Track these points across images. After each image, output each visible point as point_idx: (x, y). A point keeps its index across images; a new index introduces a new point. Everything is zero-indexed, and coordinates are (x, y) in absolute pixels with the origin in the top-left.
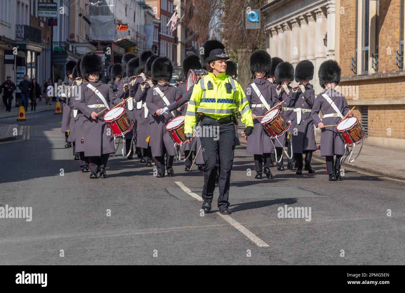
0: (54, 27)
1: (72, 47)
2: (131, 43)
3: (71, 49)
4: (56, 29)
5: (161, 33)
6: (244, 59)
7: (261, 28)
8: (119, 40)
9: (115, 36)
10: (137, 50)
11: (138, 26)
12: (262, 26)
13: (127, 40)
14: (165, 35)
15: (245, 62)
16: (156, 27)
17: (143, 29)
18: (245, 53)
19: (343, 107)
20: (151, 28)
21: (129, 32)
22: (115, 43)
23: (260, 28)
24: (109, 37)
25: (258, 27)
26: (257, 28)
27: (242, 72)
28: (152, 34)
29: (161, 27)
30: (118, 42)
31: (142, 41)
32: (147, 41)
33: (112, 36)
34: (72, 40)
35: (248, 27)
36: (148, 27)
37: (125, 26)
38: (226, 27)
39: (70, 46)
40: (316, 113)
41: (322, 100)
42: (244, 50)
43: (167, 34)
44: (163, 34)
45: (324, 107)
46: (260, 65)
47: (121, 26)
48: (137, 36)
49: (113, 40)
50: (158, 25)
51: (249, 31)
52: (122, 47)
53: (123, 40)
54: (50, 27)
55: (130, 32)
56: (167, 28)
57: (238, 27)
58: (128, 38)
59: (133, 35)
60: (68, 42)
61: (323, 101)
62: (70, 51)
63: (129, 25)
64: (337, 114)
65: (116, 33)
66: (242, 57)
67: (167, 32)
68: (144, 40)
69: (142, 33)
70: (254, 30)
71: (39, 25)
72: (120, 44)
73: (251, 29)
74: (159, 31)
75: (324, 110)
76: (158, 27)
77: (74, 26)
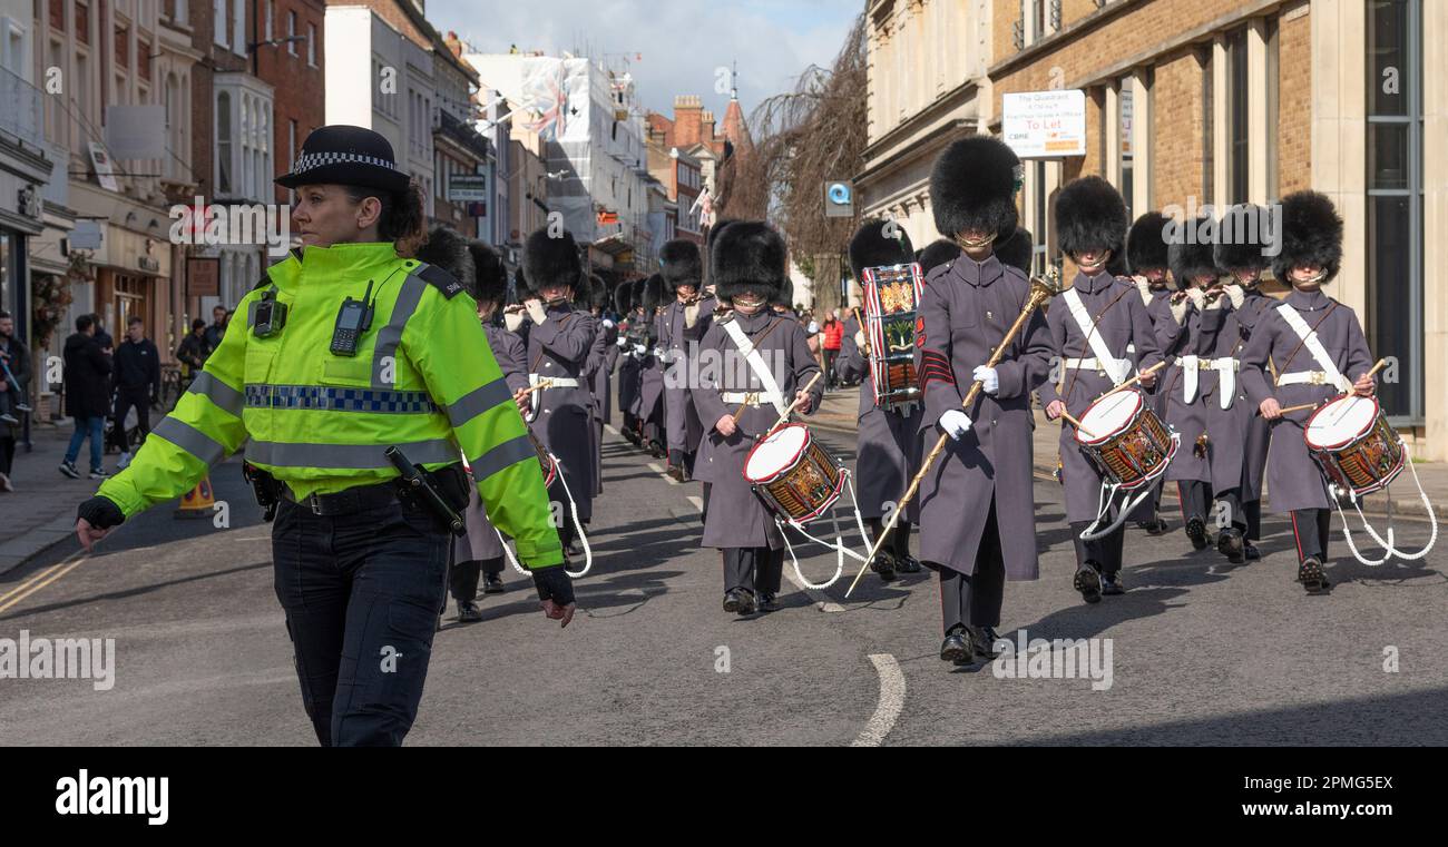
0: (481, 219)
1: (515, 255)
2: (624, 246)
3: (512, 258)
4: (484, 224)
5: (680, 227)
6: (826, 271)
7: (855, 216)
8: (602, 240)
9: (594, 234)
10: (635, 258)
11: (635, 215)
12: (857, 213)
13: (615, 241)
14: (688, 230)
15: (827, 276)
16: (669, 216)
17: (645, 220)
18: (827, 262)
19: (1345, 348)
20: (662, 217)
21: (620, 225)
22: (593, 247)
23: (852, 215)
24: (585, 236)
25: (849, 212)
26: (846, 215)
27: (823, 296)
28: (662, 229)
29: (680, 216)
30: (599, 244)
31: (644, 241)
32: (653, 241)
33: (587, 234)
34: (515, 241)
35: (830, 213)
36: (655, 217)
37: (612, 216)
38: (794, 214)
39: (511, 254)
40: (1256, 367)
41: (1276, 326)
42: (826, 256)
43: (691, 228)
44: (683, 229)
45: (1282, 350)
46: (1085, 228)
47: (604, 214)
48: (635, 234)
49: (591, 240)
50: (673, 213)
51: (833, 221)
52: (608, 253)
53: (609, 240)
54: (473, 219)
55: (623, 226)
56: (691, 217)
57: (813, 213)
58: (619, 236)
59: (627, 230)
60: (506, 247)
61: (1280, 328)
62: (511, 263)
63: (618, 213)
64: (1322, 373)
65: (596, 228)
66: (822, 267)
67: (691, 225)
68: (649, 240)
69: (644, 228)
70: (843, 218)
71: (452, 215)
72: (603, 248)
73: (836, 218)
74: (676, 223)
75: (1283, 359)
76: (674, 216)
77: (518, 216)
